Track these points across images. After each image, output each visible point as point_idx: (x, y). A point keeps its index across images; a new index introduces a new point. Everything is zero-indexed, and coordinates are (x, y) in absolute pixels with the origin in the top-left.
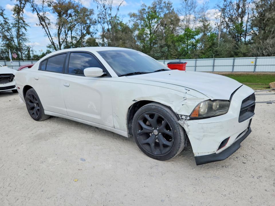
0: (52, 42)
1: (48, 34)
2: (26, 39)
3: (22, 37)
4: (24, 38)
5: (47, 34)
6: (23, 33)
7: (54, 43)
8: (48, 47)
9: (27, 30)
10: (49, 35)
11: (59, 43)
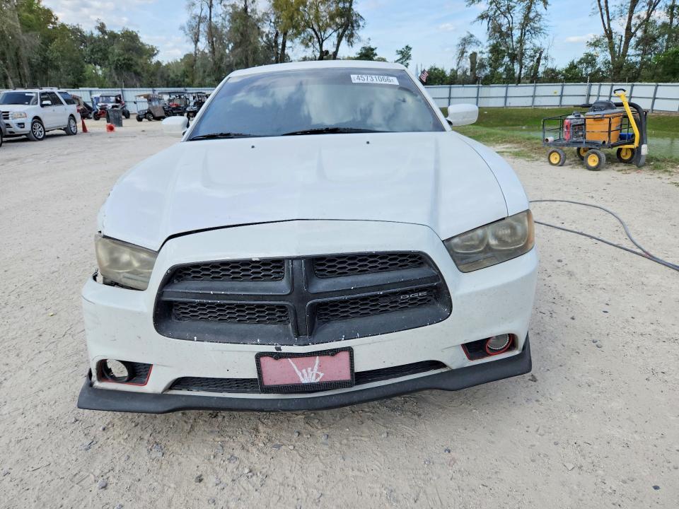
0: (606, 31)
1: (601, 9)
2: (541, 29)
3: (532, 24)
4: (535, 26)
5: (598, 9)
6: (537, 15)
7: (611, 32)
8: (591, 44)
9: (548, 7)
10: (604, 11)
11: (628, 29)
